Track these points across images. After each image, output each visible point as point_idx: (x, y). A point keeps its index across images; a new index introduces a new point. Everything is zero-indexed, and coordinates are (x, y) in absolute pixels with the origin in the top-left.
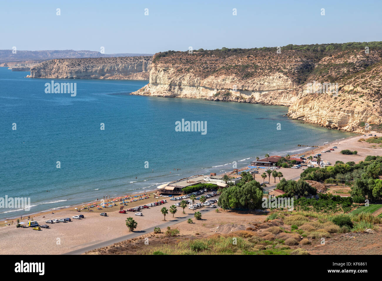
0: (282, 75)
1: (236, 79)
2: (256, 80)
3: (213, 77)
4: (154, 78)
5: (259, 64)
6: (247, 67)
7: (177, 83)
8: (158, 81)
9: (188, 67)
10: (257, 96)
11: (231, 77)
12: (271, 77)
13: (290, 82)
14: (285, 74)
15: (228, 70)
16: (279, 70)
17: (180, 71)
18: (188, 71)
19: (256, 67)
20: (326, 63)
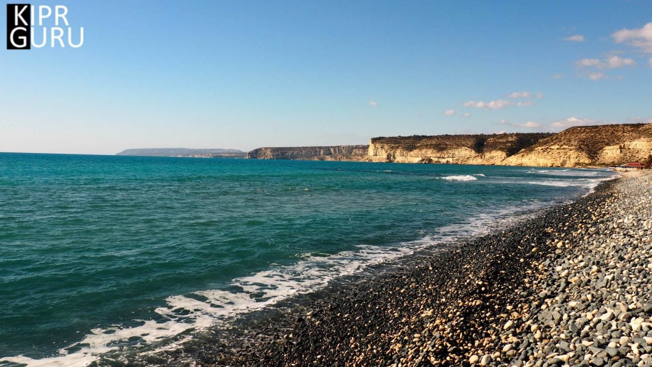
0: (466, 148)
1: (434, 151)
2: (450, 151)
3: (418, 151)
4: (375, 152)
5: (447, 143)
6: (440, 144)
7: (392, 155)
8: (378, 154)
9: (397, 145)
10: (450, 160)
11: (431, 150)
12: (460, 150)
13: (473, 152)
14: (468, 147)
15: (427, 146)
16: (464, 145)
17: (392, 148)
18: (398, 148)
19: (446, 145)
20: (492, 142)
